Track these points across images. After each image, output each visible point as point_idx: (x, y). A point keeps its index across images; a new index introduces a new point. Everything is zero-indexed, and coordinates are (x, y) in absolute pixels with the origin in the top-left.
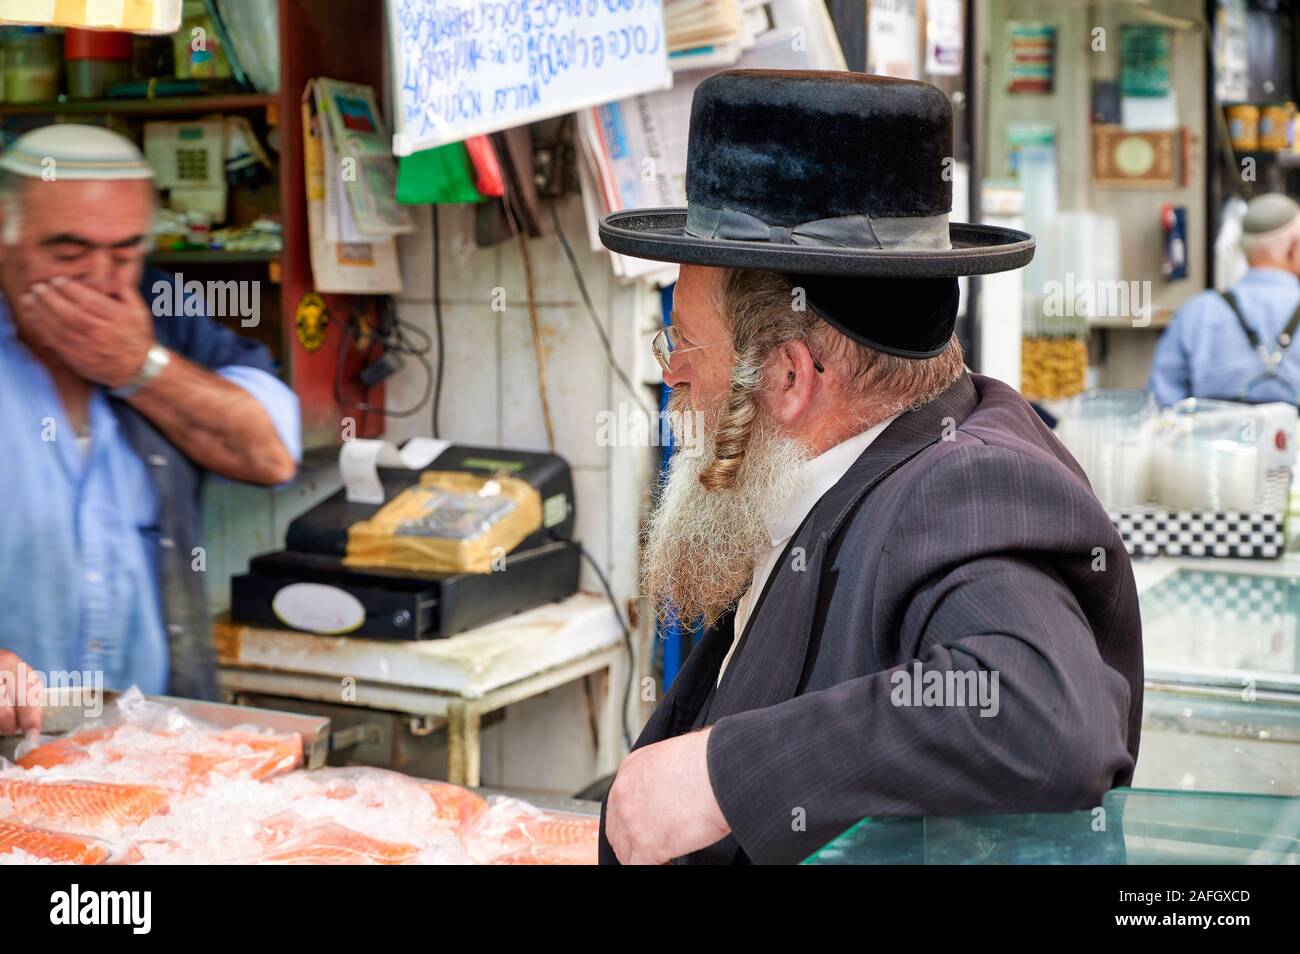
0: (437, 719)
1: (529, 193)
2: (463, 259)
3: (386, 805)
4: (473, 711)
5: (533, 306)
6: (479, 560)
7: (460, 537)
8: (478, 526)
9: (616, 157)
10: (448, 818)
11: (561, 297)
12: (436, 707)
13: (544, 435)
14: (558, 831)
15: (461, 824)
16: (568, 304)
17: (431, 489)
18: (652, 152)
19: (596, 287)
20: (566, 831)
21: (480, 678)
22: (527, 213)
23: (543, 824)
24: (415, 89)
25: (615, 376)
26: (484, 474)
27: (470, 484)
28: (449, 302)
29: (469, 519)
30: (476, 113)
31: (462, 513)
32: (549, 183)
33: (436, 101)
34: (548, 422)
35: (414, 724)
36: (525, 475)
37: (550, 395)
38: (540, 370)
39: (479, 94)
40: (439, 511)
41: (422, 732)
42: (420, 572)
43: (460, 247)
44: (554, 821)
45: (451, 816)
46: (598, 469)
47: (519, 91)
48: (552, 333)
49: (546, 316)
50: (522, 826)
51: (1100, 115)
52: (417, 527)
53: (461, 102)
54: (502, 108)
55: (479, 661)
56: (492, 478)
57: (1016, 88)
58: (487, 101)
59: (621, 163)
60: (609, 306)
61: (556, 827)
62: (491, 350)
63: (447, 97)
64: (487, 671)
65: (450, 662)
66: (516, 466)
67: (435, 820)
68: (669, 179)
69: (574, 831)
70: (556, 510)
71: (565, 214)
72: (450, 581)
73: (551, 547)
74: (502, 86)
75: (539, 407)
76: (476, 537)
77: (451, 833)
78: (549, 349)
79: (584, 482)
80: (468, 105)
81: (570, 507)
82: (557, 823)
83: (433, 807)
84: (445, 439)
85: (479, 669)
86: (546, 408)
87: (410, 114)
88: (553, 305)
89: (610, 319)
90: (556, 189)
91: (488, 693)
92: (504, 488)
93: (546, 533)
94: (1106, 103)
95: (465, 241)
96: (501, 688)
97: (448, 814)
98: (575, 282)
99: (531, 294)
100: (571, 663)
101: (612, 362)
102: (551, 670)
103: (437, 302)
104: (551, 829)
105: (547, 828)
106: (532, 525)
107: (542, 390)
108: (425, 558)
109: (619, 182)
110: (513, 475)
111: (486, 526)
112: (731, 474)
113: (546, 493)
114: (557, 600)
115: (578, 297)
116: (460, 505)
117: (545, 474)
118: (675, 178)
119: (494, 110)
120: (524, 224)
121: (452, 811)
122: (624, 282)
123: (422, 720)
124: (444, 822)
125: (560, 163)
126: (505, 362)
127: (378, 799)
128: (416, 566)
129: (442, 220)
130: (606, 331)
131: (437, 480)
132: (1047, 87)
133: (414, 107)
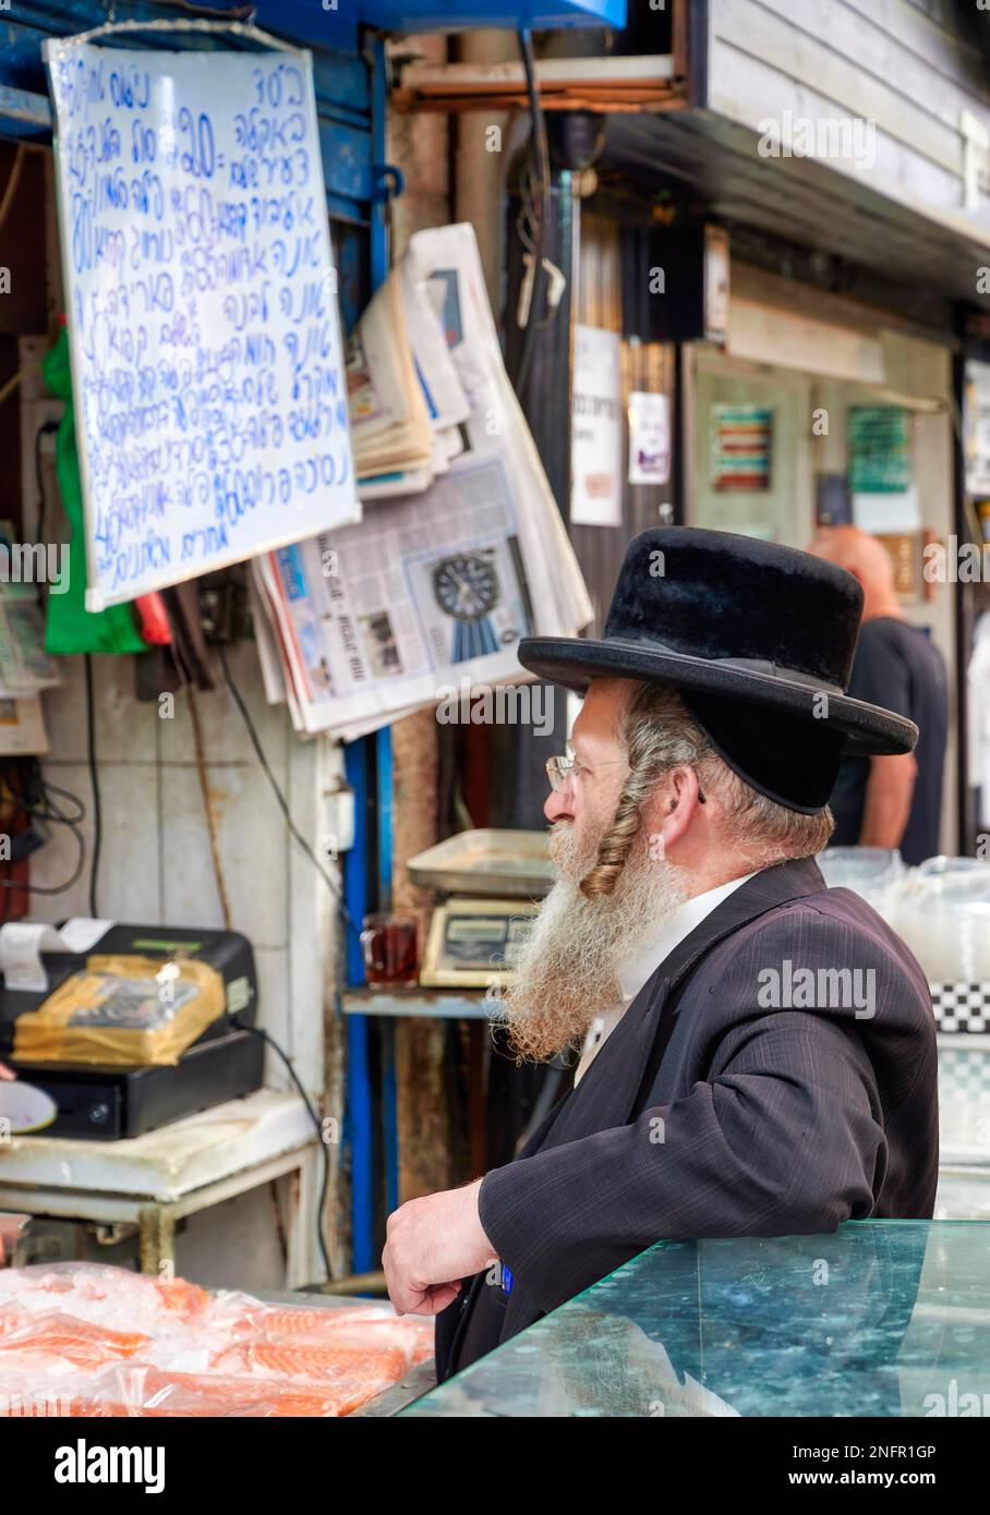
0: (126, 1226)
1: (197, 639)
2: (117, 715)
3: (111, 1296)
4: (168, 1215)
5: (201, 765)
6: (165, 1051)
7: (145, 1026)
8: (161, 1013)
9: (293, 597)
10: (177, 1308)
11: (231, 756)
12: (127, 1213)
13: (219, 911)
14: (288, 1321)
15: (191, 1314)
16: (239, 764)
17: (101, 974)
18: (333, 591)
19: (271, 743)
20: (297, 1321)
21: (176, 1179)
22: (197, 663)
23: (270, 1316)
24: (106, 540)
25: (294, 841)
26: (161, 957)
27: (144, 968)
28: (106, 763)
29: (150, 1006)
30: (165, 562)
31: (142, 999)
32: (218, 627)
33: (127, 553)
34: (223, 896)
35: (101, 1233)
36: (205, 955)
37: (225, 865)
38: (213, 837)
39: (168, 540)
40: (113, 998)
41: (109, 1241)
42: (100, 1065)
43: (115, 701)
44: (282, 1313)
45: (180, 1306)
46: (276, 948)
47: (207, 535)
48: (223, 796)
49: (216, 777)
50: (249, 1317)
51: (826, 516)
52: (92, 1016)
53: (150, 551)
54: (190, 554)
55: (174, 1162)
56: (172, 960)
57: (724, 484)
58: (176, 548)
59: (299, 604)
60: (287, 765)
61: (285, 1318)
62: (152, 816)
63: (136, 546)
64: (182, 1171)
65: (142, 1163)
66: (194, 947)
67: (163, 1311)
68: (353, 621)
69: (305, 1321)
70: (239, 993)
71: (237, 661)
72: (137, 1075)
73: (234, 1036)
74: (189, 530)
75: (213, 881)
76: (160, 1025)
77: (180, 1322)
78: (220, 815)
79: (265, 962)
80: (157, 552)
81: (252, 992)
82: (285, 1314)
83: (159, 1299)
84: (106, 918)
85: (173, 1170)
86: (220, 881)
87: (102, 567)
88: (222, 765)
89: (288, 779)
90: (225, 634)
91: (184, 1195)
92: (184, 971)
93: (232, 1021)
94: (834, 501)
95: (120, 694)
96: (196, 1190)
97: (176, 1304)
98: (249, 739)
99: (200, 753)
100: (264, 1164)
101: (290, 825)
102: (245, 1171)
103: (93, 764)
104: (279, 1320)
105: (276, 1319)
106: (216, 1012)
107: (216, 859)
108: (105, 1049)
109: (297, 625)
110: (192, 956)
111: (170, 1014)
112: (611, 880)
113: (228, 975)
114: (241, 1096)
115: (251, 754)
116: (137, 991)
117: (226, 955)
118: (360, 619)
119: (183, 557)
120: (193, 673)
121: (181, 1302)
122: (304, 738)
123: (110, 1229)
124: (172, 1313)
125: (229, 604)
126: (167, 829)
127: (99, 1292)
128: (94, 1060)
129: (95, 670)
130: (283, 791)
131: (107, 964)
132: (763, 482)
133: (106, 559)
